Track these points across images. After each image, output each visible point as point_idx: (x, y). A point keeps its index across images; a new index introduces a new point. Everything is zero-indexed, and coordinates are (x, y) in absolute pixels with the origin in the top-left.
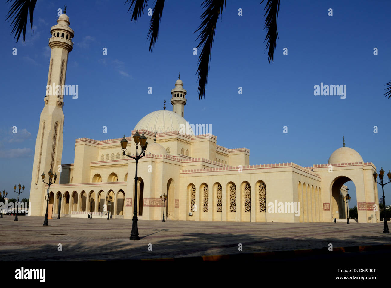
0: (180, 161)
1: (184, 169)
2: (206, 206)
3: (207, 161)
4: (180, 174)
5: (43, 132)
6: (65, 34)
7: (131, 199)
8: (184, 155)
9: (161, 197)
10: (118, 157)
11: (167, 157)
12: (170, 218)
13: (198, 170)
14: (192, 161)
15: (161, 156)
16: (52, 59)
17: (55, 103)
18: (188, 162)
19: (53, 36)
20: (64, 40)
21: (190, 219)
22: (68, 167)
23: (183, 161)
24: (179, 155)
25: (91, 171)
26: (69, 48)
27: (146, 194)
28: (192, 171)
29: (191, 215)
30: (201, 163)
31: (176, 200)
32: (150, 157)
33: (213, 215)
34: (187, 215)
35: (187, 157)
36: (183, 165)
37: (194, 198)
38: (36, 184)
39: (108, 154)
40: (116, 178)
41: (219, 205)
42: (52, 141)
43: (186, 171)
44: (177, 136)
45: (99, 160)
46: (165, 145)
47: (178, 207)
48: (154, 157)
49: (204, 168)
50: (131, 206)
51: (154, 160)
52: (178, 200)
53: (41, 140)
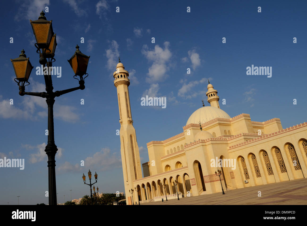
0: (225, 140)
1: (230, 145)
2: (258, 172)
3: (247, 134)
4: (228, 150)
5: (124, 144)
6: (123, 75)
7: (194, 179)
8: (227, 135)
9: (216, 173)
10: (179, 149)
11: (213, 139)
12: (229, 188)
13: (242, 144)
14: (235, 138)
15: (209, 139)
16: (119, 94)
17: (127, 122)
18: (232, 139)
19: (116, 79)
20: (123, 79)
21: (247, 185)
22: (146, 165)
23: (228, 140)
24: (223, 136)
25: (162, 164)
26: (128, 84)
27: (205, 173)
28: (237, 145)
29: (247, 182)
30: (243, 137)
31: (230, 172)
32: (200, 143)
33: (266, 179)
34: (243, 183)
35: (231, 136)
36: (229, 142)
37: (245, 168)
38: (127, 181)
39: (171, 149)
40: (181, 165)
41: (270, 169)
42: (130, 149)
43: (233, 147)
44: (218, 122)
45: (166, 154)
46: (211, 131)
47: (234, 178)
48: (203, 142)
49: (247, 141)
50: (195, 185)
51: (204, 144)
52: (233, 172)
53: (123, 150)
